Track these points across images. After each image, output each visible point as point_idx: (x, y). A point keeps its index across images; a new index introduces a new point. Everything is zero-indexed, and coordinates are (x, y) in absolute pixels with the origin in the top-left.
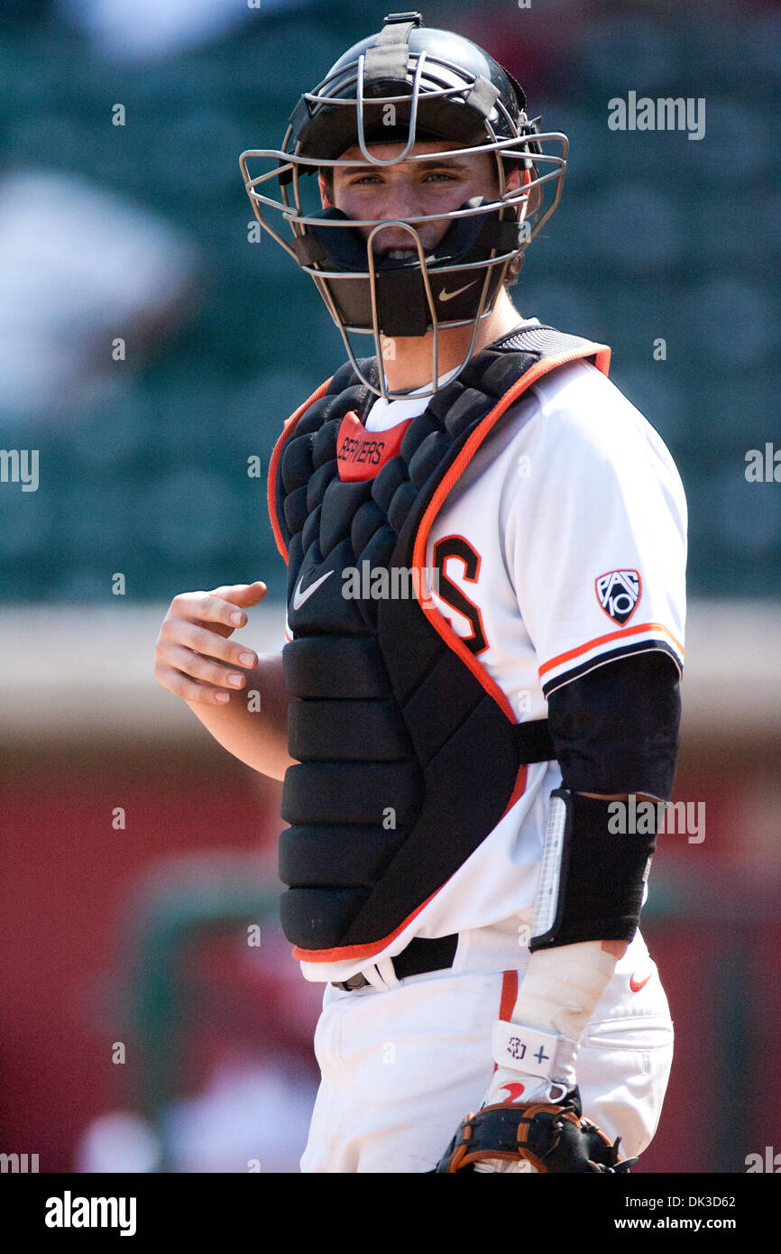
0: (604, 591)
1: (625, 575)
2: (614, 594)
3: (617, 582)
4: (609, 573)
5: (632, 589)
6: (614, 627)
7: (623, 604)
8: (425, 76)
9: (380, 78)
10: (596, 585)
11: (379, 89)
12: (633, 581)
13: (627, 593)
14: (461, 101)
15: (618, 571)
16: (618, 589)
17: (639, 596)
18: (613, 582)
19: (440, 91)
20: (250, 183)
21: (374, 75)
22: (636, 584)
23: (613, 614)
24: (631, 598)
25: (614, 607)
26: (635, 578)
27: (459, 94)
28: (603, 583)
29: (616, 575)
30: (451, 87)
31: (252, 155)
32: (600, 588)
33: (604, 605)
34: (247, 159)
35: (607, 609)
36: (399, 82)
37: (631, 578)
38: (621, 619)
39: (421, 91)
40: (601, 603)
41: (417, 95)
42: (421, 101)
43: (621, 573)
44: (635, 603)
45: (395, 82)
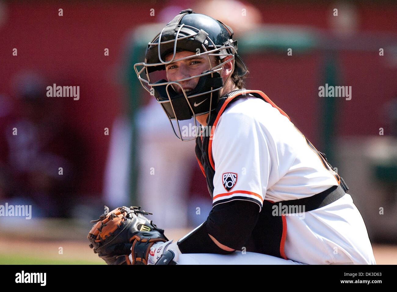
0: (225, 179)
1: (233, 175)
2: (228, 180)
3: (230, 177)
4: (227, 173)
5: (234, 180)
6: (226, 192)
7: (230, 184)
8: (180, 32)
9: (166, 35)
10: (223, 176)
11: (166, 39)
12: (235, 177)
13: (232, 181)
14: (193, 39)
15: (231, 173)
16: (229, 179)
17: (236, 183)
18: (228, 176)
19: (186, 36)
20: (138, 74)
21: (165, 34)
22: (236, 178)
23: (226, 187)
24: (233, 183)
25: (227, 185)
26: (236, 177)
27: (192, 37)
28: (225, 176)
29: (230, 174)
30: (189, 35)
31: (137, 65)
32: (224, 177)
33: (224, 183)
34: (136, 66)
35: (224, 185)
36: (172, 35)
37: (234, 176)
38: (228, 189)
39: (178, 37)
40: (223, 182)
41: (177, 39)
42: (178, 41)
43: (231, 174)
44: (234, 185)
45: (171, 35)
